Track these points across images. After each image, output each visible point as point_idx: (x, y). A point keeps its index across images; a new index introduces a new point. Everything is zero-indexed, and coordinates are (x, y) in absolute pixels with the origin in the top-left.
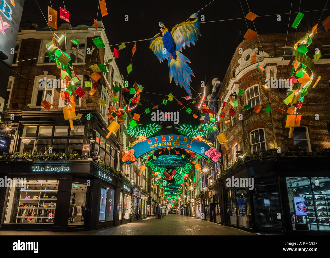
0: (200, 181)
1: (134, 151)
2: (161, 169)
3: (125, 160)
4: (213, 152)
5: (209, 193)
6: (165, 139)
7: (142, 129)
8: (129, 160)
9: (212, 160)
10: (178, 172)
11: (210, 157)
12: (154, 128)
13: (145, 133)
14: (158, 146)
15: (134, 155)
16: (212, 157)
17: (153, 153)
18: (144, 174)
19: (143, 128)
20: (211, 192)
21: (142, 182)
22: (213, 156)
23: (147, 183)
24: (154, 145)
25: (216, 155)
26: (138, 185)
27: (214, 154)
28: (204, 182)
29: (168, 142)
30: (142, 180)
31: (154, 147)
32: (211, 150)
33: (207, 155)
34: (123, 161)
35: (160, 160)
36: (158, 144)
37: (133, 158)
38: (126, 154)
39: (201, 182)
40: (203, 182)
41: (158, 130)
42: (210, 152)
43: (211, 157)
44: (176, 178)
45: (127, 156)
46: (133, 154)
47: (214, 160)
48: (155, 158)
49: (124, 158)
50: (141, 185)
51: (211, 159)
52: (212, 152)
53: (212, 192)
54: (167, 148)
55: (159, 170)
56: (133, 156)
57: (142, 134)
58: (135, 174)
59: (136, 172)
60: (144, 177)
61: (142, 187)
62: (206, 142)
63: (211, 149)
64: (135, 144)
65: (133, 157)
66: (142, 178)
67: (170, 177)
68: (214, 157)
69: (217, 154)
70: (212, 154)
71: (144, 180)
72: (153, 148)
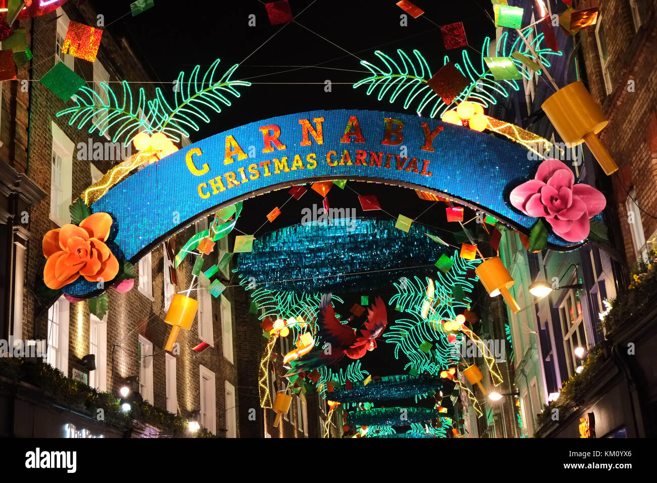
0: (530, 349)
1: (111, 222)
2: (308, 299)
3: (60, 279)
4: (559, 188)
5: (580, 426)
6: (279, 142)
7: (151, 96)
8: (82, 278)
9: (558, 231)
10: (407, 307)
11: (543, 219)
12: (218, 86)
13: (170, 113)
14: (244, 180)
15: (110, 243)
16: (556, 218)
17: (234, 217)
18: (207, 336)
19: (158, 90)
20: (587, 417)
21: (197, 388)
22: (558, 210)
23: (230, 388)
24: (218, 179)
25: (574, 201)
26: (172, 407)
27: (564, 200)
28: (552, 357)
29: (297, 157)
30: (195, 375)
31: (223, 189)
32: (545, 180)
33: (524, 206)
34: (50, 281)
35: (280, 253)
36: (241, 170)
37: (104, 264)
38: (65, 246)
39: (537, 355)
40: (548, 359)
41: (238, 95)
42: (539, 191)
43: (548, 219)
44: (399, 344)
45: (72, 254)
46: (106, 239)
47: (568, 234)
48: (245, 244)
49: (53, 266)
50: (189, 406)
51: (547, 228)
52: (548, 189)
53: (591, 416)
54: (309, 186)
55: (295, 306)
56: (106, 251)
57: (155, 125)
58: (147, 347)
59: (148, 336)
60: (207, 357)
61: (194, 414)
62: (512, 134)
63: (546, 172)
64: (115, 179)
65: (105, 258)
66: (195, 364)
67: (357, 345)
68: (563, 215)
69: (577, 197)
70: (552, 199)
71: (212, 375)
72: (215, 192)
